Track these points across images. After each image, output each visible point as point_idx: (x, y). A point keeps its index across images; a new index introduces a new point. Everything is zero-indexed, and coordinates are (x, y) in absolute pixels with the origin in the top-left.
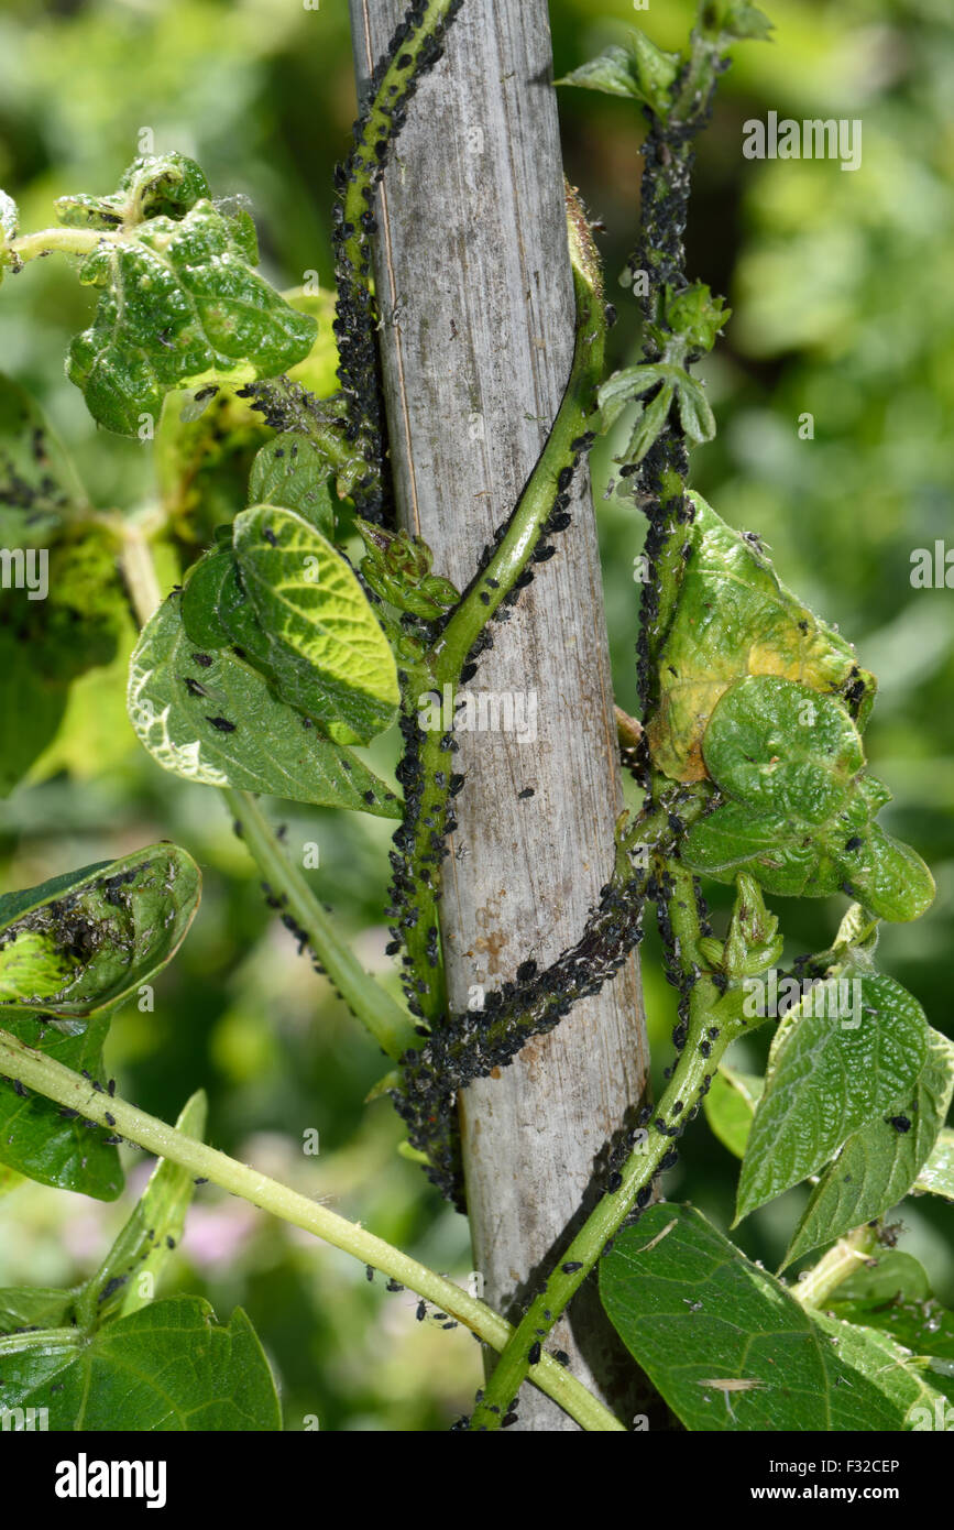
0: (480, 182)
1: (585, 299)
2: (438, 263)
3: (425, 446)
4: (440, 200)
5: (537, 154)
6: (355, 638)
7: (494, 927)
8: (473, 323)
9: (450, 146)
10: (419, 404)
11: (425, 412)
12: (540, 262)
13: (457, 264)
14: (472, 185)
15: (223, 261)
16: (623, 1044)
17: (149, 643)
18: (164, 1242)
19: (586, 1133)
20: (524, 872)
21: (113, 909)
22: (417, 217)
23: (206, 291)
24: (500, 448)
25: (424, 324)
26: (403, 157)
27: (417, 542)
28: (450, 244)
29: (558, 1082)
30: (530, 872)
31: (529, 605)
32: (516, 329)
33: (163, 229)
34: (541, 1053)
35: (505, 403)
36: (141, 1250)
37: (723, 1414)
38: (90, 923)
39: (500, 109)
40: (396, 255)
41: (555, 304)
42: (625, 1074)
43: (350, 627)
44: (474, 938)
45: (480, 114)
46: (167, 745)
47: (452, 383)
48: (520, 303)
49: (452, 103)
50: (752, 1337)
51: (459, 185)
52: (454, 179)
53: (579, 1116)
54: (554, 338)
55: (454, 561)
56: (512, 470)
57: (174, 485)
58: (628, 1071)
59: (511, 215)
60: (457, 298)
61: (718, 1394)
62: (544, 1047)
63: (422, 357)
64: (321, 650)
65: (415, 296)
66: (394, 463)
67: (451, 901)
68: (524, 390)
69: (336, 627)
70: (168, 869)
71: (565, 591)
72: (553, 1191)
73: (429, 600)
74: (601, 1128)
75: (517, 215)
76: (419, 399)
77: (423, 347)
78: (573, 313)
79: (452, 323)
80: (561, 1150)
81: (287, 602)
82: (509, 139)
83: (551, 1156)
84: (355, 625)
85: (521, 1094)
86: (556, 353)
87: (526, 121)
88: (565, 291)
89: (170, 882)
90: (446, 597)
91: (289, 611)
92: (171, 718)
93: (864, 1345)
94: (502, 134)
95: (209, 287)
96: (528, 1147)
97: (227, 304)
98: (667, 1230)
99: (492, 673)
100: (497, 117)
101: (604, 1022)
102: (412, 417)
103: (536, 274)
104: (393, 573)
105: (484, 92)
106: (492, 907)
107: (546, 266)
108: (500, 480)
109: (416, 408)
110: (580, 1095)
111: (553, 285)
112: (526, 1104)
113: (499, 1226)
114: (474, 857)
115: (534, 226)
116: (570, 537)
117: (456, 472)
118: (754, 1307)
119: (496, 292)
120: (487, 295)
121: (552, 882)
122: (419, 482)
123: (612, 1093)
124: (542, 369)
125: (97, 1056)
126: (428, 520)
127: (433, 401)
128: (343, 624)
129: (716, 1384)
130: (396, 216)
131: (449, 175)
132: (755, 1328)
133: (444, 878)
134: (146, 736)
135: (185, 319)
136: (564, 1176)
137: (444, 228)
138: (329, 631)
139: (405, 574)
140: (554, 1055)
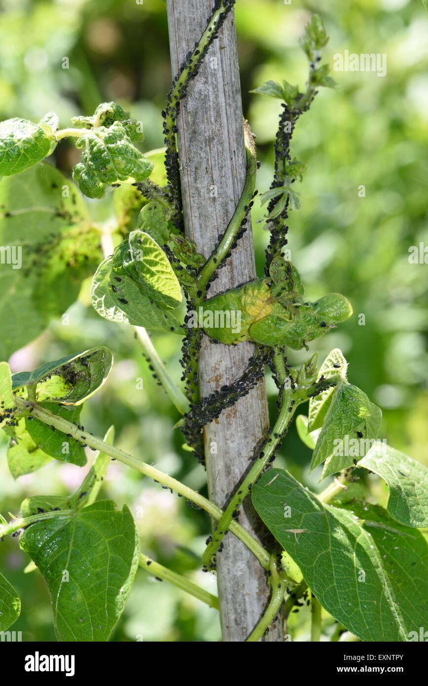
0: (216, 121)
1: (250, 159)
2: (201, 148)
3: (196, 210)
4: (202, 126)
5: (235, 111)
6: (167, 277)
7: (218, 373)
8: (213, 168)
9: (206, 108)
10: (194, 195)
11: (196, 198)
12: (236, 148)
13: (208, 148)
14: (213, 121)
15: (121, 143)
16: (261, 412)
17: (100, 272)
18: (100, 479)
19: (248, 443)
20: (228, 354)
21: (84, 367)
22: (194, 132)
23: (115, 153)
24: (221, 211)
25: (196, 168)
26: (190, 112)
27: (192, 242)
28: (205, 142)
29: (239, 425)
30: (230, 354)
31: (231, 264)
32: (228, 171)
33: (103, 131)
34: (233, 415)
35: (224, 196)
36: (93, 482)
37: (294, 541)
38: (76, 372)
39: (223, 95)
40: (187, 145)
41: (241, 162)
42: (261, 423)
43: (165, 273)
44: (211, 376)
45: (216, 98)
46: (103, 308)
47: (206, 188)
48: (229, 161)
49: (207, 94)
50: (304, 514)
51: (209, 122)
52: (207, 119)
53: (246, 437)
54: (240, 173)
55: (205, 249)
56: (226, 218)
57: (121, 214)
58: (262, 422)
59: (226, 132)
60: (208, 160)
61: (292, 534)
62: (234, 413)
63: (196, 180)
64: (156, 280)
65: (193, 159)
66: (184, 215)
67: (202, 364)
68: (230, 191)
69: (160, 273)
70: (102, 355)
71: (243, 259)
72: (237, 462)
73: (197, 262)
74: (253, 441)
75: (228, 131)
76: (194, 194)
77: (196, 176)
78: (246, 164)
79: (206, 168)
80: (239, 448)
81: (145, 263)
82: (226, 106)
83: (236, 450)
84: (167, 273)
85: (226, 429)
86: (241, 178)
87: (231, 100)
88: (244, 157)
89: (103, 359)
90: (201, 260)
91: (145, 266)
92: (105, 299)
93: (342, 516)
94: (224, 104)
95: (116, 151)
96: (228, 447)
97: (122, 157)
98: (275, 478)
99: (218, 287)
100: (222, 99)
101: (254, 405)
102: (192, 200)
103: (234, 152)
104: (183, 253)
105: (218, 90)
106: (217, 366)
107: (238, 149)
108: (222, 221)
109: (193, 197)
110: (247, 429)
111: (240, 155)
112: (228, 433)
113: (218, 474)
114: (211, 349)
115: (234, 135)
116: (245, 241)
117: (207, 219)
118: (305, 504)
119: (221, 158)
120: (218, 159)
121: (238, 358)
122: (193, 222)
123: (257, 429)
124: (236, 184)
125: (78, 418)
126: (197, 235)
127: (199, 195)
128: (163, 272)
129: (291, 531)
130: (187, 131)
131: (205, 118)
132: (305, 512)
133: (200, 356)
134: (96, 305)
135: (108, 162)
136: (240, 457)
137: (204, 136)
138: (158, 274)
139: (188, 253)
140: (237, 416)
